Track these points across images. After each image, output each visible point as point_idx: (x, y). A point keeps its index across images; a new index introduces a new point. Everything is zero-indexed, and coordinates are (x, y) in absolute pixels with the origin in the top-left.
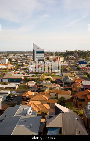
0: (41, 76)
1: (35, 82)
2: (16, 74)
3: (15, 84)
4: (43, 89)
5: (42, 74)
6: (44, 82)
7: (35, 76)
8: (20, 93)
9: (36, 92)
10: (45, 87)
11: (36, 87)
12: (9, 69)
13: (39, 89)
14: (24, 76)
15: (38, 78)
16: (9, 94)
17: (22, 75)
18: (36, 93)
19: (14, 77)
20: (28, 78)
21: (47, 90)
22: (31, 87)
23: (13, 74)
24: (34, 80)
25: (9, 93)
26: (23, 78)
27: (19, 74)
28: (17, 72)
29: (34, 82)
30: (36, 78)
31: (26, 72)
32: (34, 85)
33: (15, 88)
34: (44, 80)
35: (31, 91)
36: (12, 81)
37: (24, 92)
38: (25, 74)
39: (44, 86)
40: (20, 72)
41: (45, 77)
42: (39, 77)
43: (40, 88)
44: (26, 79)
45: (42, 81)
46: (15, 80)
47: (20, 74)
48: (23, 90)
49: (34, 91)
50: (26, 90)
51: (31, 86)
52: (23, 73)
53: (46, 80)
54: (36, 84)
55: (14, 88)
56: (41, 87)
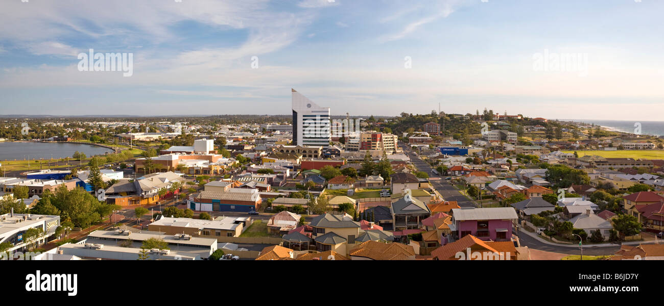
0: (318, 195)
1: (297, 217)
2: (236, 187)
3: (233, 219)
4: (326, 242)
5: (321, 190)
6: (328, 216)
7: (298, 196)
8: (249, 249)
9: (302, 249)
10: (332, 234)
11: (302, 231)
12: (216, 173)
13: (313, 242)
14: (262, 196)
15: (308, 204)
16: (216, 249)
17: (257, 190)
18: (303, 252)
19: (230, 198)
20: (276, 203)
21: (337, 246)
22: (286, 232)
23: (227, 188)
24: (296, 209)
25: (214, 246)
26: (258, 200)
27: (245, 187)
28: (241, 181)
29: (294, 215)
30: (302, 202)
31: (268, 183)
32: (294, 224)
33: (234, 231)
34: (328, 210)
35: (286, 245)
36: (223, 208)
37: (261, 247)
38: (265, 189)
39: (327, 231)
40: (248, 182)
41: (331, 202)
42: (313, 200)
43: (314, 237)
44: (269, 205)
45: (320, 212)
46: (233, 207)
47: (249, 187)
48: (259, 239)
49: (294, 247)
50: (267, 239)
51: (286, 229)
52: (258, 185)
53: (334, 209)
54: (300, 224)
55: (231, 233)
56: (319, 235)
